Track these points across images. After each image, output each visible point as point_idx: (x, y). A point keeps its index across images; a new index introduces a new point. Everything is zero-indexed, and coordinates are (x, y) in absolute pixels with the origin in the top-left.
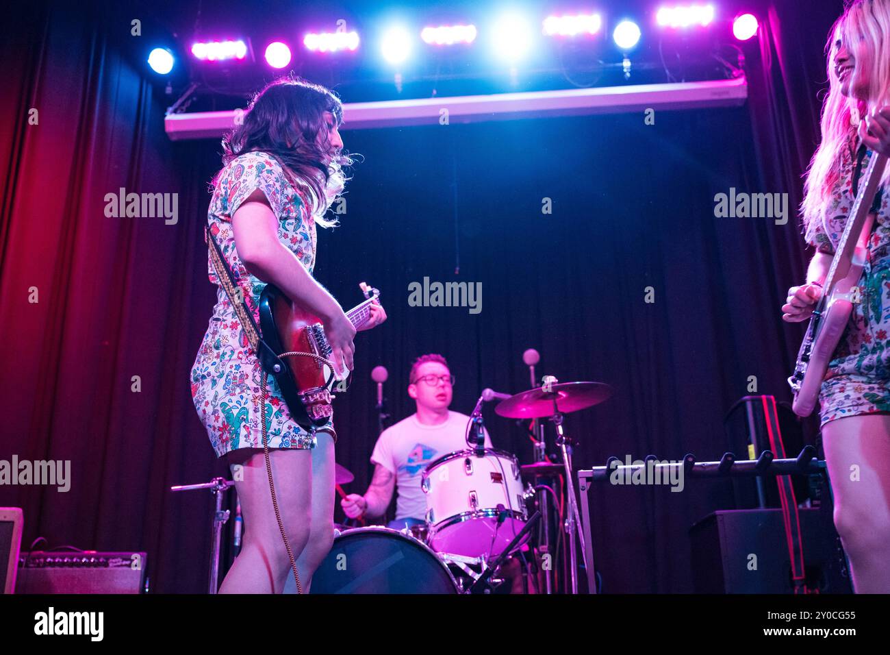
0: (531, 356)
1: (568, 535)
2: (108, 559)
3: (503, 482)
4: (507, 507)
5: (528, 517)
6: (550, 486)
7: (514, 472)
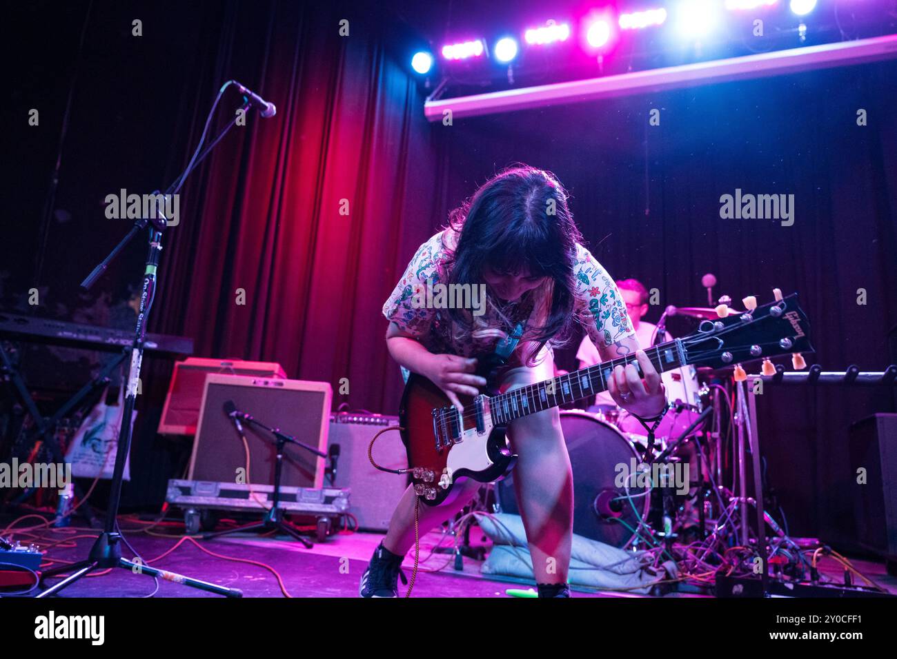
0: (709, 280)
1: (737, 427)
2: (388, 421)
3: (682, 380)
4: (684, 401)
5: (703, 410)
6: (723, 385)
7: (691, 372)
